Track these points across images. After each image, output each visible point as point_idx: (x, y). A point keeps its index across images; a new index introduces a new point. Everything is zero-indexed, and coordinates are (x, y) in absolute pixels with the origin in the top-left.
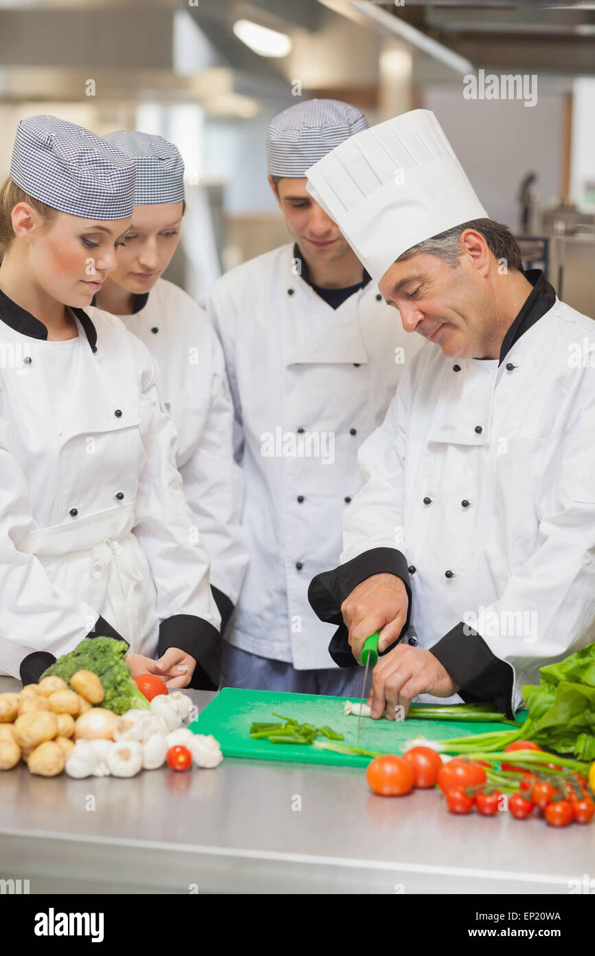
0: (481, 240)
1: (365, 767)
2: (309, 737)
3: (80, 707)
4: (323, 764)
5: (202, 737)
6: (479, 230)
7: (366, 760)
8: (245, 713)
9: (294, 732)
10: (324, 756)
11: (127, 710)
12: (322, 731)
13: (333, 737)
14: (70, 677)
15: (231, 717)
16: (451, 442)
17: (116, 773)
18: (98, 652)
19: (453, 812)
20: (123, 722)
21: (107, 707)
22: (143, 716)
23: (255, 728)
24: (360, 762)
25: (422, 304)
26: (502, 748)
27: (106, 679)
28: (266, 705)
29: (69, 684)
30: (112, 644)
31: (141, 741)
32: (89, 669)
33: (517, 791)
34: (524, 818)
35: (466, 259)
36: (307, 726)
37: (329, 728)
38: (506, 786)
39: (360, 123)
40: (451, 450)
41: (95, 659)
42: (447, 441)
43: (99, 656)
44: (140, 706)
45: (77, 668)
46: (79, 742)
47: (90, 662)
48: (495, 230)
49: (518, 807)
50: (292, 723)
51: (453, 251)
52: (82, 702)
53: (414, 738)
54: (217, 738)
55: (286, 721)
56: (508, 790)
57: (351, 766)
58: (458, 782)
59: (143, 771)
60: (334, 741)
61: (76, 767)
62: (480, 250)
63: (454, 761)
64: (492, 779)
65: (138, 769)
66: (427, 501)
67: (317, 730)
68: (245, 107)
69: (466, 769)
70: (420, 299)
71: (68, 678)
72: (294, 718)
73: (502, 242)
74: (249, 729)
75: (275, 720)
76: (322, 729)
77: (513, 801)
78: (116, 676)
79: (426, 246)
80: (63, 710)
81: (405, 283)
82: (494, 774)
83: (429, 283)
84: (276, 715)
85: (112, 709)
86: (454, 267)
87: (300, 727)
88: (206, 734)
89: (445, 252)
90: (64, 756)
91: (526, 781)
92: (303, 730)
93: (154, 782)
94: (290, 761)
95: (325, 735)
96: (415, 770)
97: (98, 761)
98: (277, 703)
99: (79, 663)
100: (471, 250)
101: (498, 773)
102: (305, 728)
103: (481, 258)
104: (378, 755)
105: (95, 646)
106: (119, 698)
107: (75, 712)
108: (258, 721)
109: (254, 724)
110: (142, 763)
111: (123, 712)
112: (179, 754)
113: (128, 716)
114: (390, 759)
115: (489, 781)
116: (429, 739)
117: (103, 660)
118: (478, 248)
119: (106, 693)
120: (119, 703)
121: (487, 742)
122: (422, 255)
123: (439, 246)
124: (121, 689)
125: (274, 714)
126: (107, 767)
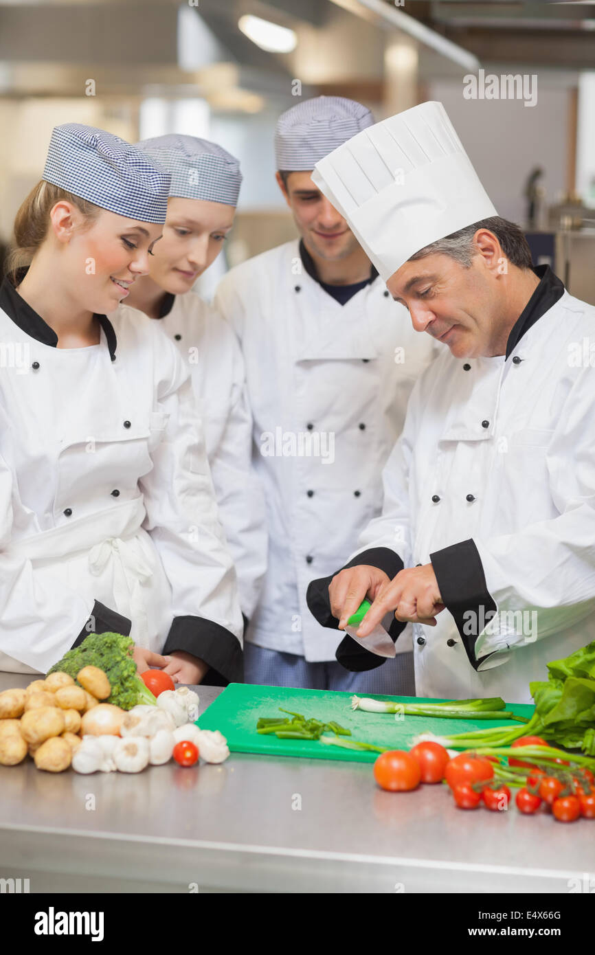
0: (494, 240)
1: (372, 763)
2: (316, 732)
3: (87, 703)
4: (330, 759)
5: (209, 732)
6: (491, 229)
7: (374, 755)
8: (252, 708)
9: (301, 727)
10: (330, 751)
11: (133, 706)
12: (328, 727)
13: (340, 732)
14: (77, 672)
15: (239, 713)
16: (461, 438)
17: (123, 769)
18: (105, 648)
19: (461, 807)
20: (130, 718)
21: (113, 702)
22: (149, 712)
23: (263, 724)
24: (368, 756)
25: (434, 303)
26: (508, 744)
27: (112, 675)
28: (272, 700)
29: (75, 680)
30: (119, 640)
31: (148, 737)
32: (95, 665)
33: (524, 786)
34: (531, 813)
35: (478, 259)
36: (314, 722)
37: (336, 723)
38: (513, 781)
39: (367, 118)
40: (461, 446)
41: (102, 655)
42: (457, 439)
43: (106, 651)
44: (147, 702)
45: (84, 664)
46: (85, 737)
47: (96, 658)
48: (507, 229)
49: (525, 802)
50: (299, 718)
51: (466, 251)
52: (89, 697)
53: (421, 734)
54: (224, 733)
55: (293, 717)
56: (516, 785)
57: (358, 762)
58: (465, 777)
59: (150, 766)
60: (341, 736)
61: (83, 763)
62: (492, 250)
63: (460, 756)
64: (498, 774)
65: (145, 765)
66: (436, 499)
67: (324, 726)
68: (249, 102)
69: (473, 764)
70: (432, 298)
71: (74, 674)
72: (300, 714)
73: (513, 242)
74: (256, 726)
75: (282, 715)
76: (329, 724)
77: (520, 796)
78: (122, 671)
79: (440, 246)
80: (69, 705)
81: (416, 281)
82: (502, 769)
83: (440, 283)
84: (282, 711)
85: (119, 704)
86: (467, 268)
87: (307, 722)
88: (213, 730)
89: (460, 252)
90: (71, 751)
91: (534, 776)
92: (310, 726)
93: (161, 778)
94: (297, 756)
95: (332, 730)
96: (422, 766)
97: (105, 757)
98: (284, 699)
99: (86, 658)
100: (484, 250)
101: (505, 768)
102: (312, 724)
103: (494, 258)
104: (386, 751)
105: (102, 642)
106: (126, 694)
107: (81, 707)
108: (264, 716)
109: (261, 719)
110: (149, 758)
111: (130, 708)
112: (186, 749)
113: (135, 712)
114: (398, 754)
115: (496, 777)
116: (436, 734)
117: (110, 655)
118: (490, 248)
119: (112, 688)
120: (125, 699)
121: (494, 738)
122: (436, 254)
123: (452, 246)
124: (127, 684)
125: (281, 710)
126: (114, 762)
